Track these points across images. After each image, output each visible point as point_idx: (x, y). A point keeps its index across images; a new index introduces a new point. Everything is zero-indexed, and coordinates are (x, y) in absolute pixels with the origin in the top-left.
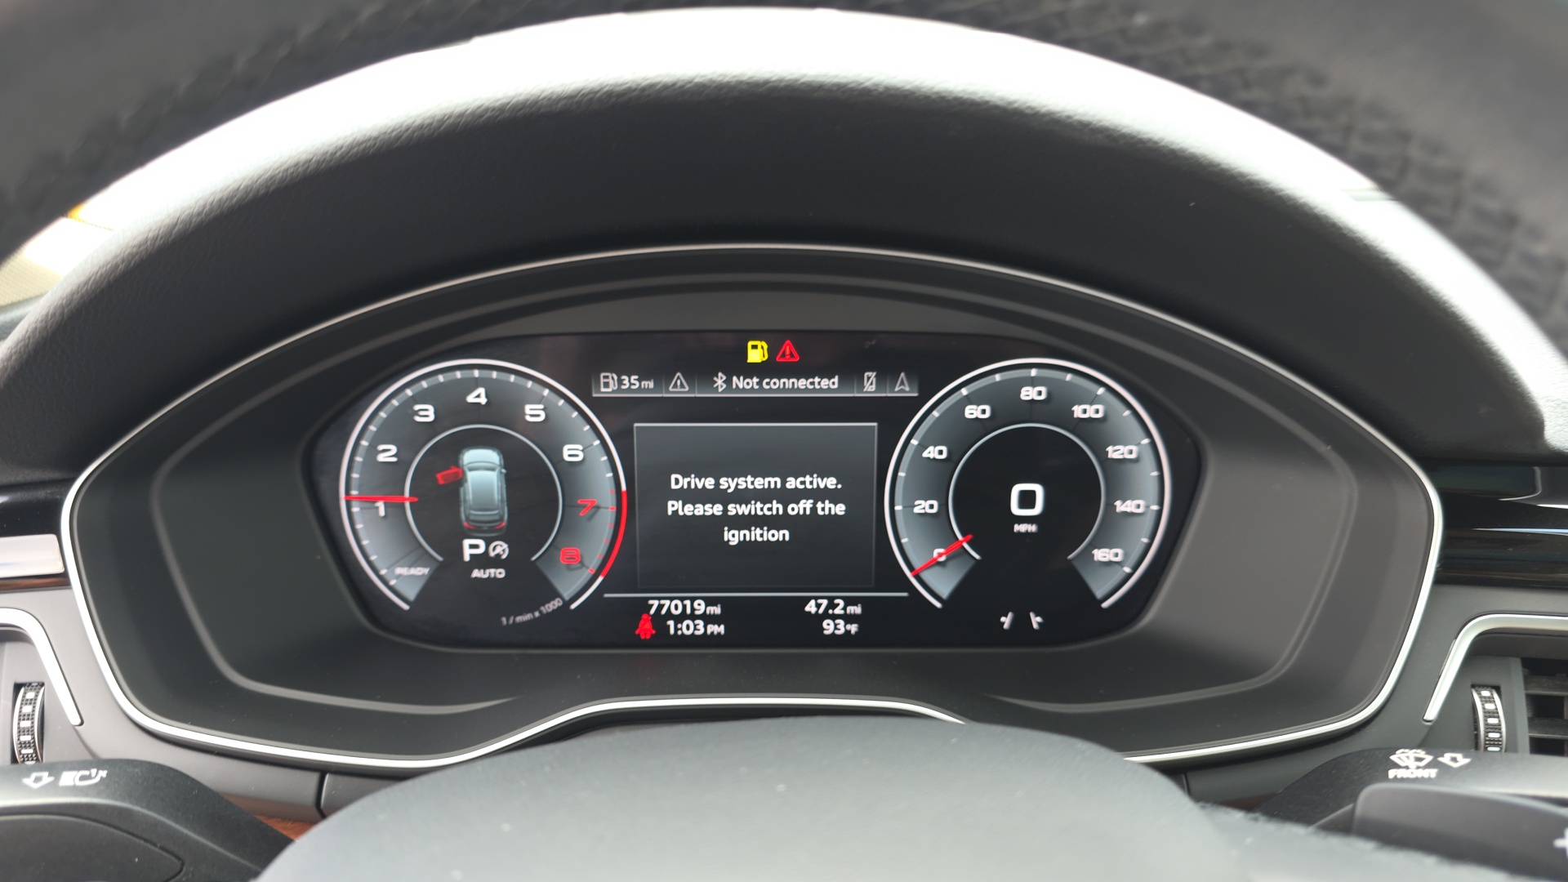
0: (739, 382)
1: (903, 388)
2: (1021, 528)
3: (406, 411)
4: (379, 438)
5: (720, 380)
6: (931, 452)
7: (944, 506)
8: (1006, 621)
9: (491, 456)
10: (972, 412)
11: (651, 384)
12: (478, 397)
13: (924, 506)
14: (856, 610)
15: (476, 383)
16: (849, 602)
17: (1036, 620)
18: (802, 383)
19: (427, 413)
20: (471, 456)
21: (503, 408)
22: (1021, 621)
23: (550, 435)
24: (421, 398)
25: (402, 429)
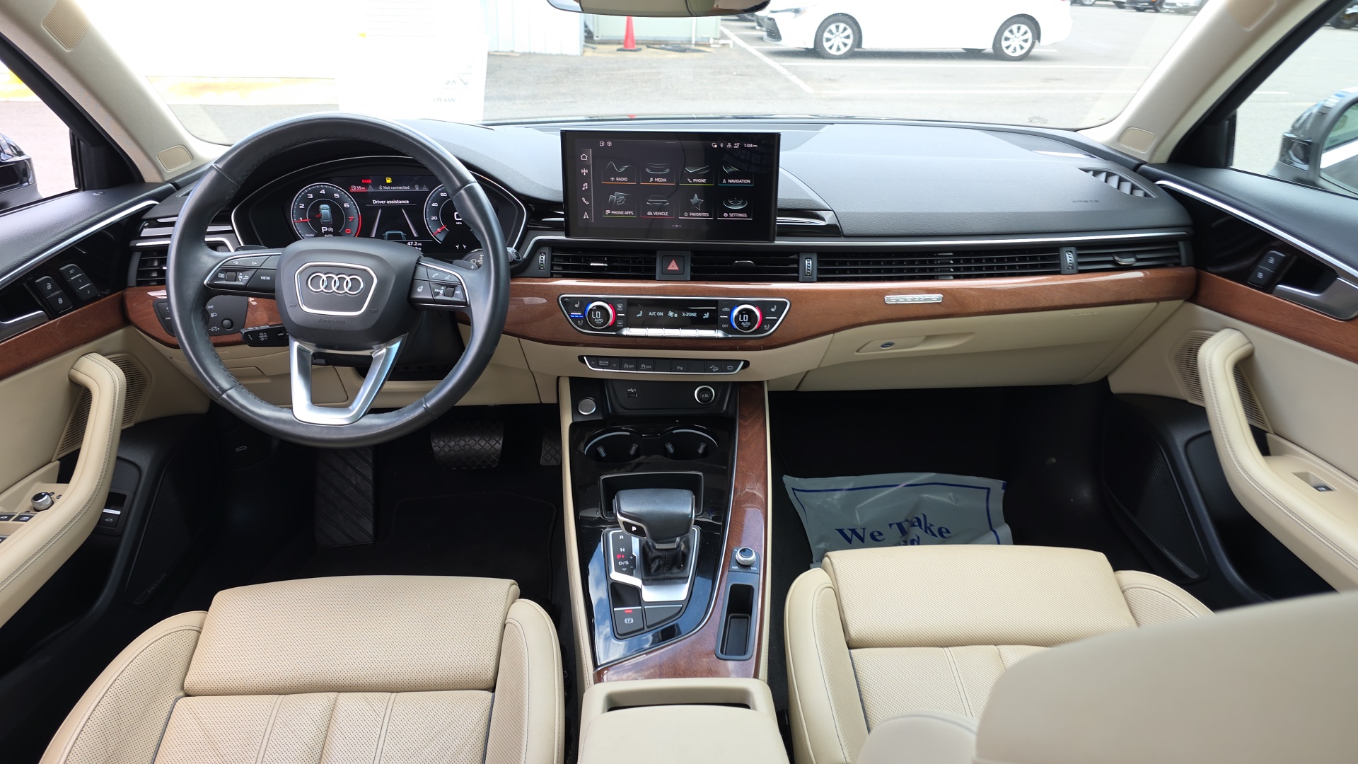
0: (385, 188)
1: (425, 189)
2: (458, 223)
3: (306, 196)
4: (300, 202)
5: (381, 188)
6: (434, 205)
7: (438, 218)
8: (457, 247)
9: (327, 206)
10: (442, 195)
11: (364, 188)
12: (323, 192)
13: (433, 218)
14: (420, 244)
15: (321, 189)
16: (418, 242)
17: (465, 246)
18: (400, 188)
19: (311, 196)
20: (322, 206)
21: (329, 194)
22: (461, 247)
23: (341, 201)
24: (309, 192)
25: (305, 200)
